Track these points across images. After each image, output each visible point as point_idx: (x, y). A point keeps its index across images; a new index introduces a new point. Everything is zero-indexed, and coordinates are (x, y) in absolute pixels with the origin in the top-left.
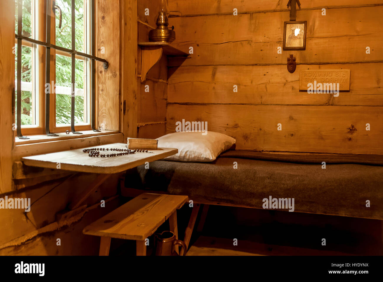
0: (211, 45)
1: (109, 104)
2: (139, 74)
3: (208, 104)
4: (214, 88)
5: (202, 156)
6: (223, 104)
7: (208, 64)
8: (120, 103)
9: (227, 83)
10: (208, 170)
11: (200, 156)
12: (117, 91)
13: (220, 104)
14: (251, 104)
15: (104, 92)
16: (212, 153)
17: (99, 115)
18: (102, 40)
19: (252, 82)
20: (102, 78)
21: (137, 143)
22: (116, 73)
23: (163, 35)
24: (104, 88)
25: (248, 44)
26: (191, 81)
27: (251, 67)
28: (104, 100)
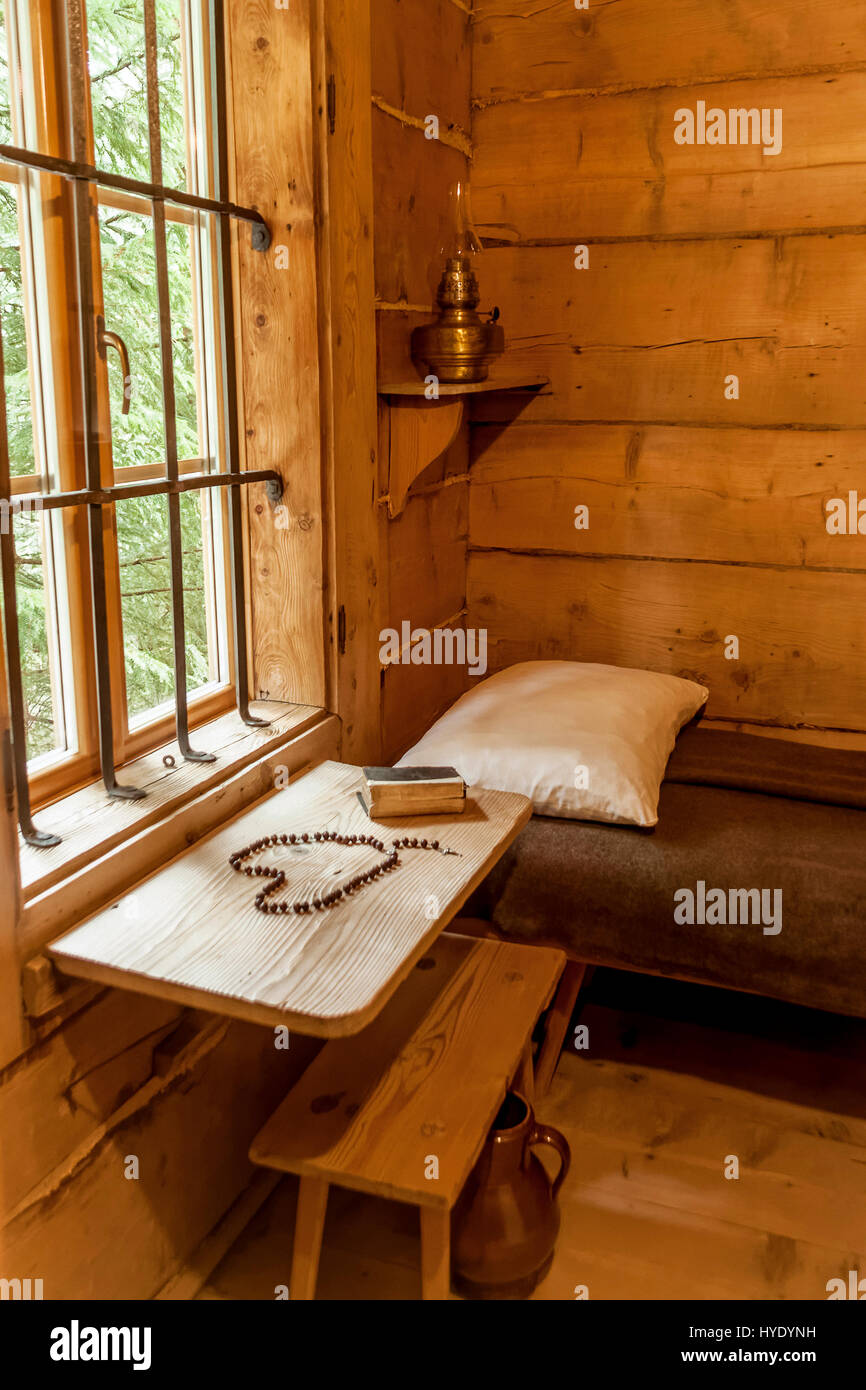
0: (625, 351)
1: (291, 618)
2: (383, 493)
3: (611, 557)
4: (633, 503)
5: (610, 810)
6: (664, 560)
7: (613, 419)
8: (327, 618)
9: (681, 487)
10: (632, 864)
11: (602, 810)
12: (314, 576)
13: (653, 559)
14: (766, 566)
15: (273, 578)
16: (643, 800)
17: (258, 652)
18: (259, 398)
19: (770, 489)
20: (265, 528)
21: (400, 798)
22: (310, 517)
23: (461, 348)
24: (271, 565)
25: (761, 349)
26: (551, 477)
27: (769, 435)
28: (273, 603)
